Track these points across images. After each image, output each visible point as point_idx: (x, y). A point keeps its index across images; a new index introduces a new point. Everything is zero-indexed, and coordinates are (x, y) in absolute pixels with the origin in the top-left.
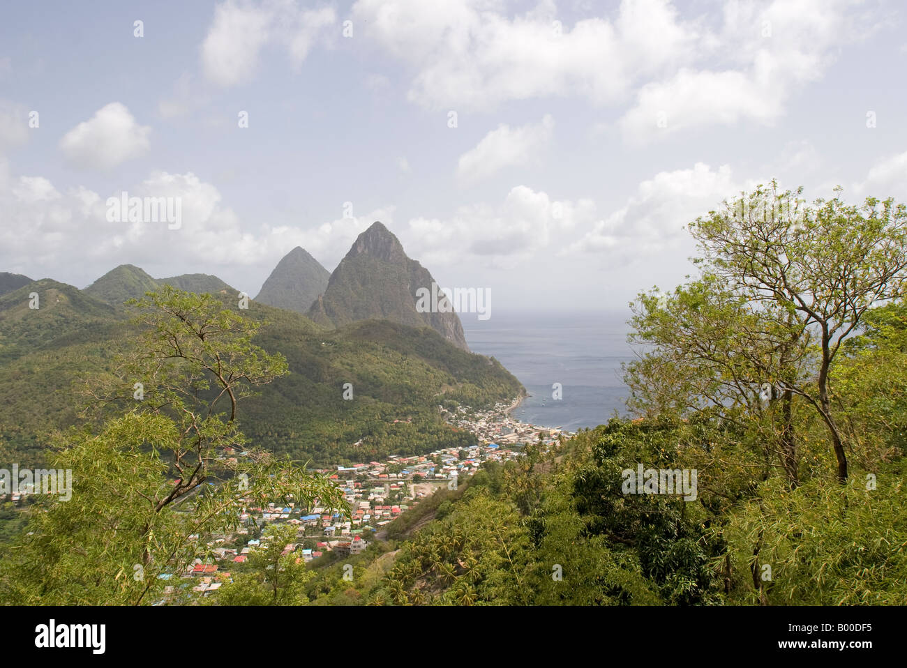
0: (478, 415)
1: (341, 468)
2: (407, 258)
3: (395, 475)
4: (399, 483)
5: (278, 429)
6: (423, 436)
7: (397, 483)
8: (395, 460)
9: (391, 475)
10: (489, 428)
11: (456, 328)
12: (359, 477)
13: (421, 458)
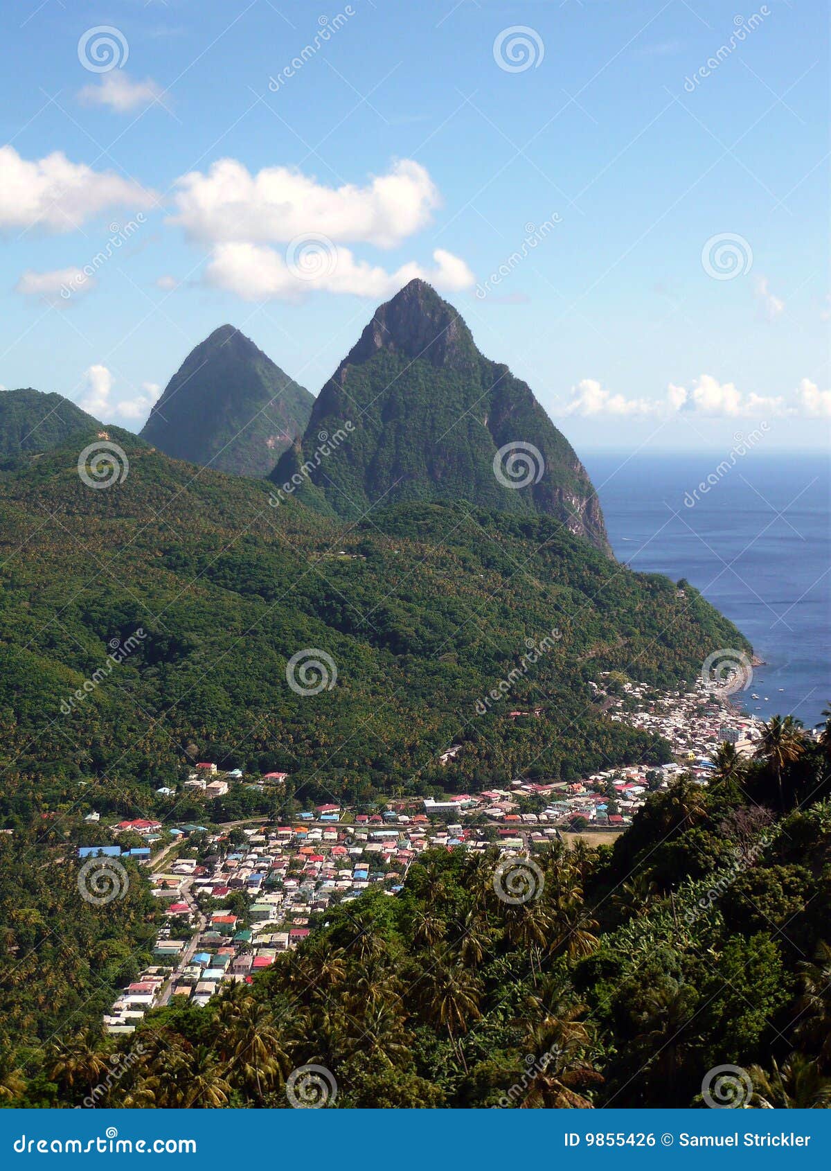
0: (667, 702)
1: (430, 803)
2: (482, 361)
3: (534, 817)
4: (546, 831)
5: (293, 726)
6: (569, 742)
7: (542, 832)
8: (526, 790)
9: (526, 817)
10: (693, 728)
11: (589, 509)
12: (467, 820)
13: (575, 785)
